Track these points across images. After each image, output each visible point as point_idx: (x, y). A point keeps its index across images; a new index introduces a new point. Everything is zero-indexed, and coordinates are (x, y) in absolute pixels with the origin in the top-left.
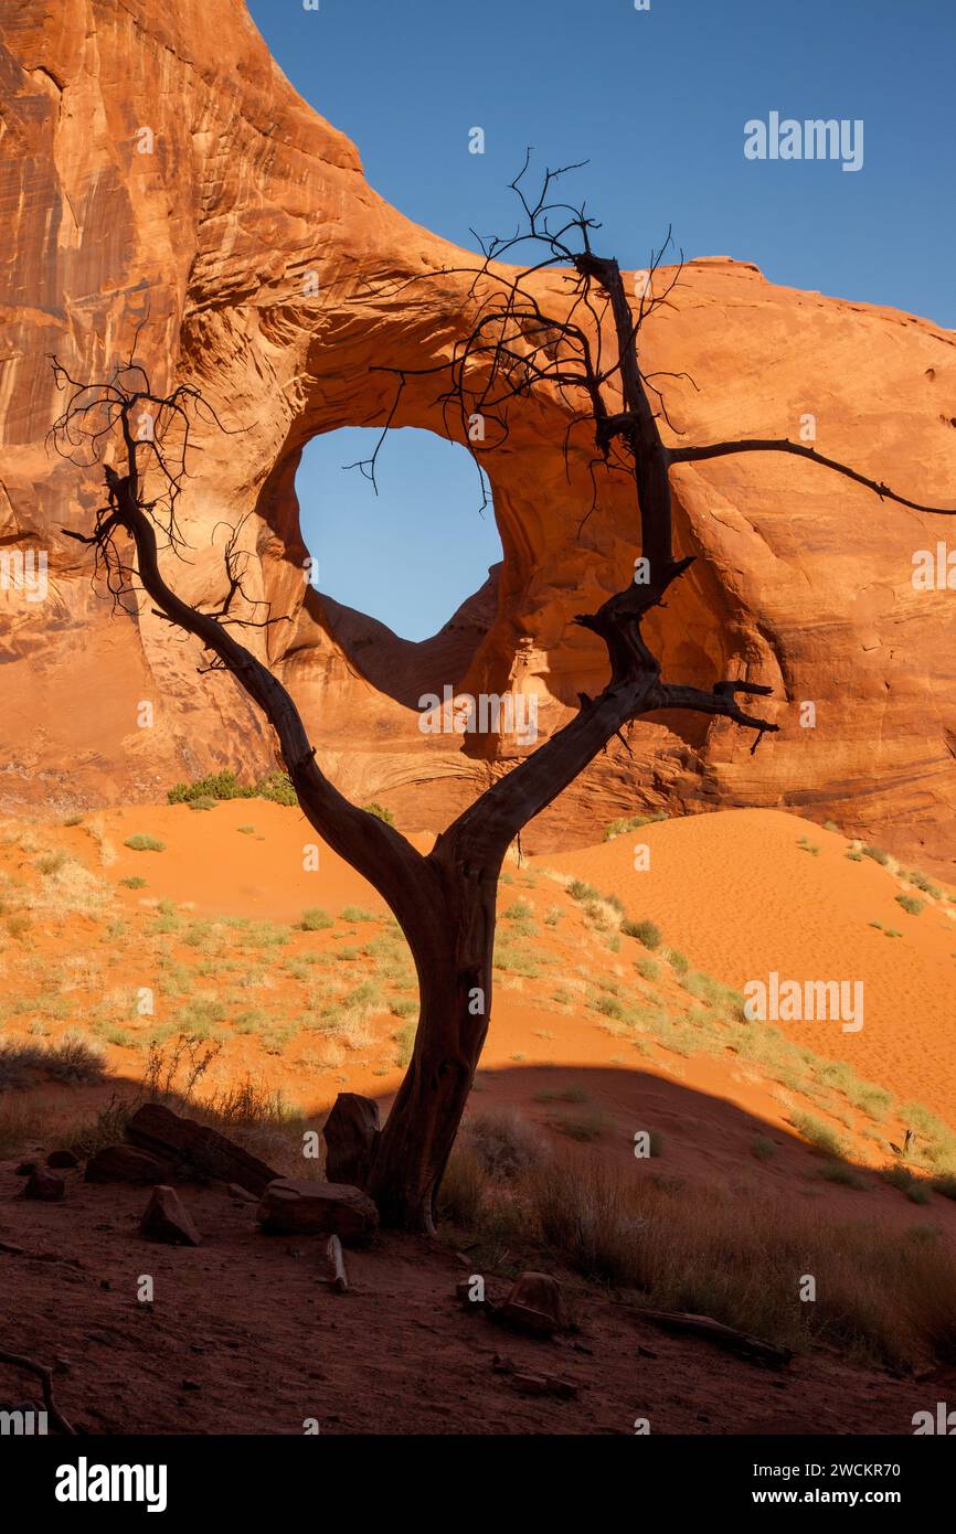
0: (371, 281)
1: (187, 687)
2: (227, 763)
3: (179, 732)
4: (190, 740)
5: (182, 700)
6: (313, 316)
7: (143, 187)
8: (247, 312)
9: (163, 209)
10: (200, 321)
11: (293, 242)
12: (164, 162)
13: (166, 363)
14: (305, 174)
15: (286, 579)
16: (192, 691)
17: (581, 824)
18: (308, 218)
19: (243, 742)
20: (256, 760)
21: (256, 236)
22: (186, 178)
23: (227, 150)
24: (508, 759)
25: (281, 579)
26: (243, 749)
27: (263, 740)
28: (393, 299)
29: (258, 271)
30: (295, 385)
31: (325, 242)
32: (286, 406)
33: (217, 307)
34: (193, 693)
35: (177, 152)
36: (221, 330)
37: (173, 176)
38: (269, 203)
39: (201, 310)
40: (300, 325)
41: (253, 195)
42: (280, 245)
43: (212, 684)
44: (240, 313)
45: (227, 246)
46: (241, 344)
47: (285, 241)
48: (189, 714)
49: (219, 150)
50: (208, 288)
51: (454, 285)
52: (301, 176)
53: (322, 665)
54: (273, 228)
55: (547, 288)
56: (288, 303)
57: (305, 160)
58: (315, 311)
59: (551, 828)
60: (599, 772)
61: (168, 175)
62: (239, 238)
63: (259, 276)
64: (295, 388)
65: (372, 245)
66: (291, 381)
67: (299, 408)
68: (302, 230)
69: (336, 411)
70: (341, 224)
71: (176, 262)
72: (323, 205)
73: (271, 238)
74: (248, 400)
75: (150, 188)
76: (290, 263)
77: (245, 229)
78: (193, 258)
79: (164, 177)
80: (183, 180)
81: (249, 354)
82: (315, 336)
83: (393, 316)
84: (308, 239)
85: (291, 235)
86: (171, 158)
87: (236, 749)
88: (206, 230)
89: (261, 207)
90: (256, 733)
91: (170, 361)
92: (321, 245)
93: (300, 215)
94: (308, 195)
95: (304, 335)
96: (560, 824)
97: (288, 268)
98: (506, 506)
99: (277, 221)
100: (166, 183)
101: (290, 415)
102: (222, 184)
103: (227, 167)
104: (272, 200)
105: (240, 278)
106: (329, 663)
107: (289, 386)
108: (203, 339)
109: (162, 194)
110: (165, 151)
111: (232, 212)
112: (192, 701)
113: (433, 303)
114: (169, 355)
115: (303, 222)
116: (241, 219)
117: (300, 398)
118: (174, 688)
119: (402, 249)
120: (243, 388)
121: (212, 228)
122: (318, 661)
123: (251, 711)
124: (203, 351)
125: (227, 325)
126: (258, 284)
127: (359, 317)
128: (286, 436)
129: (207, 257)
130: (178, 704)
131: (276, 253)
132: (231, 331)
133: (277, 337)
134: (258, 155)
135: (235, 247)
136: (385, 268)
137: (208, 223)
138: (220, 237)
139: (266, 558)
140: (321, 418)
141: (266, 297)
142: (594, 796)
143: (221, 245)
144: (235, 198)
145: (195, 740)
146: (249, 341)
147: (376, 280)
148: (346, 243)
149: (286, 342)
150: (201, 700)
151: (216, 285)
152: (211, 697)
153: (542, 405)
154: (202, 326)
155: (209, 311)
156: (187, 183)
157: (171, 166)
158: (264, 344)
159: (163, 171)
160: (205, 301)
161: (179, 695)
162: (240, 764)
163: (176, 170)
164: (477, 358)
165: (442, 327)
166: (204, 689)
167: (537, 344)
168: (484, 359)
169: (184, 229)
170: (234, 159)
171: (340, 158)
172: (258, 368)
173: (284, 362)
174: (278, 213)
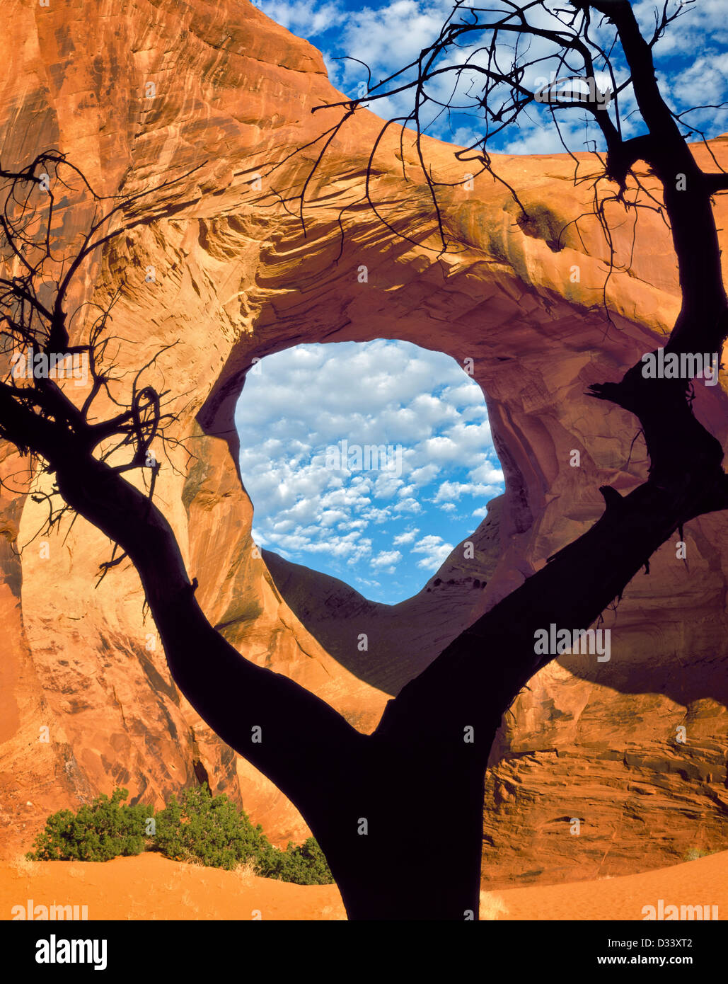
0: (334, 181)
1: (80, 679)
2: (126, 781)
3: (62, 738)
4: (78, 750)
5: (72, 697)
6: (265, 223)
7: (73, 106)
8: (184, 226)
9: (94, 125)
10: (128, 238)
11: (244, 148)
12: (99, 80)
13: (83, 284)
14: (260, 81)
15: (219, 532)
16: (85, 684)
17: (629, 844)
18: (262, 124)
19: (150, 751)
20: (168, 776)
21: (201, 146)
22: (122, 93)
23: (172, 65)
24: (520, 755)
25: (213, 533)
26: (149, 760)
27: (178, 745)
29: (200, 181)
30: (240, 300)
31: (281, 146)
32: (227, 325)
33: (148, 221)
34: (87, 687)
35: (114, 70)
36: (152, 246)
37: (108, 93)
38: (217, 113)
39: (130, 226)
40: (248, 235)
41: (199, 105)
42: (228, 154)
43: (112, 673)
44: (176, 226)
45: (166, 158)
46: (176, 260)
47: (234, 148)
48: (79, 716)
49: (163, 65)
50: (140, 202)
52: (256, 83)
53: (262, 641)
54: (220, 137)
55: (547, 175)
56: (233, 213)
57: (260, 68)
58: (267, 218)
59: (585, 851)
60: (650, 765)
61: (103, 92)
62: (179, 150)
63: (201, 186)
64: (240, 304)
66: (236, 296)
67: (243, 325)
68: (255, 135)
69: (288, 327)
70: (300, 127)
71: (105, 178)
72: (280, 110)
73: (218, 147)
74: (182, 322)
75: (82, 106)
76: (238, 171)
77: (187, 140)
78: (124, 172)
79: (98, 95)
80: (119, 96)
81: (185, 270)
82: (267, 245)
84: (261, 145)
85: (241, 142)
86: (107, 75)
87: (140, 760)
88: (142, 145)
89: (208, 116)
90: (169, 738)
91: (87, 282)
92: (276, 150)
93: (253, 122)
94: (263, 101)
95: (252, 245)
96: (598, 845)
97: (236, 175)
98: (506, 423)
99: (225, 129)
100: (99, 100)
101: (232, 336)
102: (163, 99)
103: (170, 80)
104: (219, 109)
105: (178, 190)
106: (273, 637)
107: (232, 302)
108: (130, 258)
109: (94, 112)
110: (101, 69)
111: (174, 124)
112: (84, 698)
113: (410, 200)
114: (87, 276)
115: (256, 129)
116: (185, 130)
117: (244, 314)
118: (62, 682)
120: (176, 308)
121: (149, 142)
122: (259, 637)
123: (163, 708)
124: (130, 270)
125: (161, 241)
126: (200, 195)
127: (319, 222)
128: (226, 359)
129: (142, 171)
130: (65, 702)
131: (223, 161)
132: (164, 246)
133: (220, 250)
134: (207, 68)
135: (174, 159)
136: (353, 167)
137: (145, 136)
138: (159, 150)
139: (194, 507)
140: (271, 336)
141: (210, 207)
142: (645, 801)
143: (158, 158)
144: (178, 110)
145: (86, 751)
146: (186, 255)
147: (340, 179)
149: (230, 253)
150: (98, 695)
151: (149, 199)
152: (110, 691)
153: (546, 301)
154: (130, 243)
155: (139, 227)
156: (123, 99)
157: (107, 83)
158: (202, 256)
159: (98, 89)
160: (136, 216)
161: (68, 691)
162: (144, 781)
163: (112, 86)
164: (464, 255)
165: (420, 224)
166: (102, 681)
167: (536, 235)
168: (474, 255)
169: (117, 144)
170: (179, 73)
171: (301, 63)
172: (195, 285)
173: (226, 275)
174: (227, 121)
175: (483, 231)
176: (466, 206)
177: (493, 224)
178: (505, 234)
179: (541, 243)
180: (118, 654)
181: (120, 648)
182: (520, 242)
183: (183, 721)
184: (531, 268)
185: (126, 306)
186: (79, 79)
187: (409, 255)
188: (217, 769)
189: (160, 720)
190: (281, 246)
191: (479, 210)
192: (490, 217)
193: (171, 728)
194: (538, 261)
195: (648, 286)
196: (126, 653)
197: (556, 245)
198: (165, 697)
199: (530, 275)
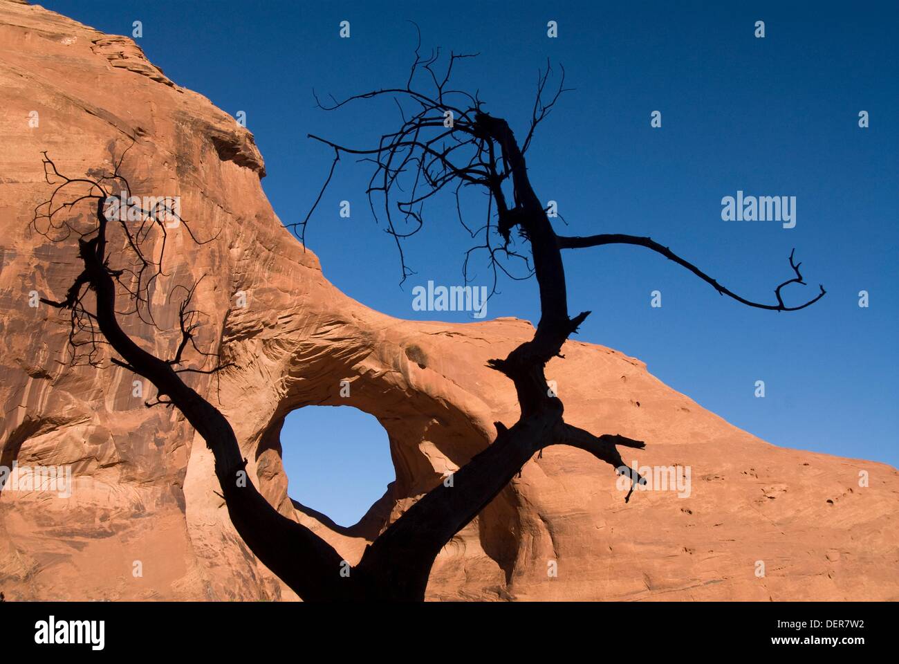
0: (324, 326)
1: (213, 553)
2: (234, 598)
3: (205, 578)
4: (213, 584)
5: (210, 560)
6: (293, 344)
7: (201, 274)
8: (256, 342)
9: (212, 286)
10: (230, 346)
11: (282, 305)
12: (213, 261)
13: (209, 367)
14: (290, 270)
15: (273, 491)
18: (291, 293)
19: (244, 585)
20: (252, 596)
21: (263, 301)
22: (225, 270)
23: (248, 257)
25: (271, 489)
26: (244, 589)
27: (256, 583)
28: (336, 336)
29: (263, 320)
30: (282, 381)
31: (301, 305)
32: (276, 393)
33: (239, 339)
34: (217, 556)
35: (221, 257)
36: (241, 352)
37: (218, 269)
38: (270, 285)
39: (231, 340)
40: (285, 349)
41: (262, 281)
42: (275, 307)
43: (227, 551)
44: (252, 342)
45: (246, 306)
46: (253, 359)
47: (278, 304)
48: (213, 569)
49: (244, 257)
50: (235, 328)
51: (369, 329)
52: (288, 271)
54: (272, 298)
56: (278, 338)
57: (290, 264)
58: (294, 342)
61: (215, 268)
62: (252, 303)
63: (263, 323)
64: (281, 383)
65: (326, 307)
66: (279, 379)
67: (284, 394)
68: (288, 299)
69: (304, 397)
70: (309, 296)
71: (218, 313)
72: (299, 286)
73: (271, 303)
74: (255, 390)
75: (206, 274)
76: (281, 316)
77: (256, 298)
78: (227, 312)
79: (213, 270)
80: (223, 271)
81: (256, 364)
82: (294, 355)
83: (336, 345)
84: (290, 304)
85: (281, 302)
86: (217, 259)
87: (240, 589)
88: (235, 299)
89: (266, 286)
91: (211, 365)
92: (298, 307)
93: (287, 292)
94: (291, 281)
95: (287, 354)
97: (279, 319)
98: (397, 449)
99: (274, 294)
100: (214, 272)
101: (278, 398)
102: (245, 275)
103: (248, 266)
104: (271, 283)
105: (253, 324)
107: (278, 382)
108: (231, 356)
109: (211, 278)
110: (214, 256)
111: (250, 289)
112: (216, 561)
113: (358, 338)
114: (211, 363)
115: (288, 295)
116: (255, 293)
117: (284, 389)
118: (205, 554)
119: (341, 309)
120: (253, 383)
121: (238, 297)
123: (250, 567)
125: (245, 348)
126: (263, 327)
127: (317, 345)
128: (275, 409)
129: (235, 312)
130: (207, 563)
131: (273, 311)
132: (247, 352)
133: (272, 356)
134: (265, 260)
135: (250, 307)
136: (332, 319)
137: (236, 295)
139: (262, 479)
140: (296, 401)
141: (267, 334)
143: (243, 306)
144: (252, 282)
145: (217, 584)
146: (257, 357)
147: (328, 325)
148: (311, 306)
149: (277, 358)
150: (221, 560)
151: (239, 327)
152: (227, 558)
154: (231, 349)
155: (235, 341)
156: (225, 272)
157: (217, 263)
158: (264, 358)
159: (213, 266)
160: (233, 335)
161: (208, 557)
163: (220, 266)
164: (382, 367)
165: (363, 351)
166: (223, 554)
167: (414, 360)
168: (386, 368)
169: (223, 296)
170: (252, 262)
171: (309, 263)
172: (261, 372)
173: (276, 369)
174: (275, 290)
175: (390, 356)
176: (384, 343)
177: (395, 353)
178: (400, 359)
179: (416, 364)
180: (230, 542)
181: (231, 540)
182: (407, 362)
183: (258, 573)
184: (411, 376)
185: (230, 380)
186: (203, 259)
187: (357, 366)
188: (273, 594)
189: (248, 572)
190: (300, 356)
191: (390, 346)
192: (394, 350)
193: (253, 576)
194: (414, 373)
195: (461, 389)
196: (233, 542)
197: (422, 366)
198: (251, 562)
199: (410, 380)
